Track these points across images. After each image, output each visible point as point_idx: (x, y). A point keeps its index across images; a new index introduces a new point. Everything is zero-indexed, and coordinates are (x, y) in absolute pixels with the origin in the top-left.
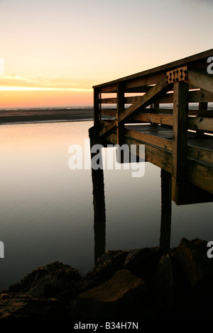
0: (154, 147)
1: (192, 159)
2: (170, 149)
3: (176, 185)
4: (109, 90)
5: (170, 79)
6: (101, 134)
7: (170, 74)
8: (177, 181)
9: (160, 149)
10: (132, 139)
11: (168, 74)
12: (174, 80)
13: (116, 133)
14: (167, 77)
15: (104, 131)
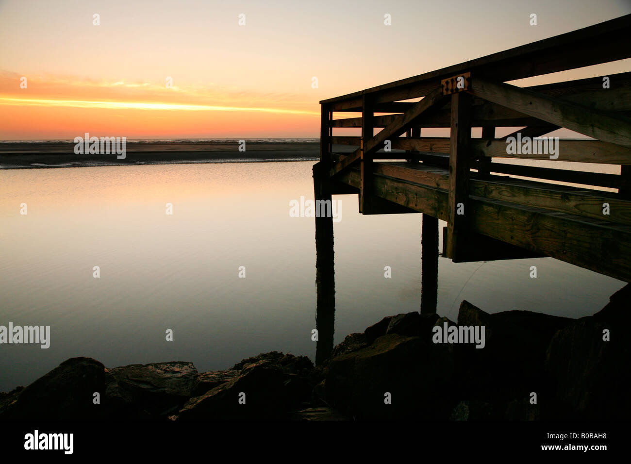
0: (421, 186)
1: (476, 198)
2: (444, 186)
3: (454, 234)
4: (346, 107)
5: (447, 90)
6: (332, 173)
7: (447, 83)
8: (455, 229)
9: (429, 189)
10: (385, 178)
11: (443, 82)
12: (452, 90)
13: (359, 172)
14: (443, 86)
15: (339, 168)
